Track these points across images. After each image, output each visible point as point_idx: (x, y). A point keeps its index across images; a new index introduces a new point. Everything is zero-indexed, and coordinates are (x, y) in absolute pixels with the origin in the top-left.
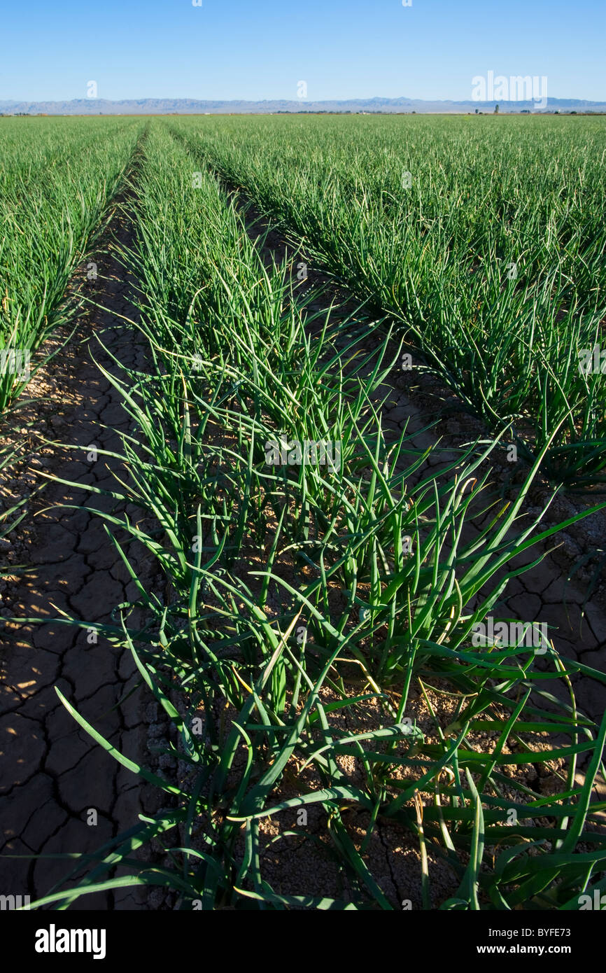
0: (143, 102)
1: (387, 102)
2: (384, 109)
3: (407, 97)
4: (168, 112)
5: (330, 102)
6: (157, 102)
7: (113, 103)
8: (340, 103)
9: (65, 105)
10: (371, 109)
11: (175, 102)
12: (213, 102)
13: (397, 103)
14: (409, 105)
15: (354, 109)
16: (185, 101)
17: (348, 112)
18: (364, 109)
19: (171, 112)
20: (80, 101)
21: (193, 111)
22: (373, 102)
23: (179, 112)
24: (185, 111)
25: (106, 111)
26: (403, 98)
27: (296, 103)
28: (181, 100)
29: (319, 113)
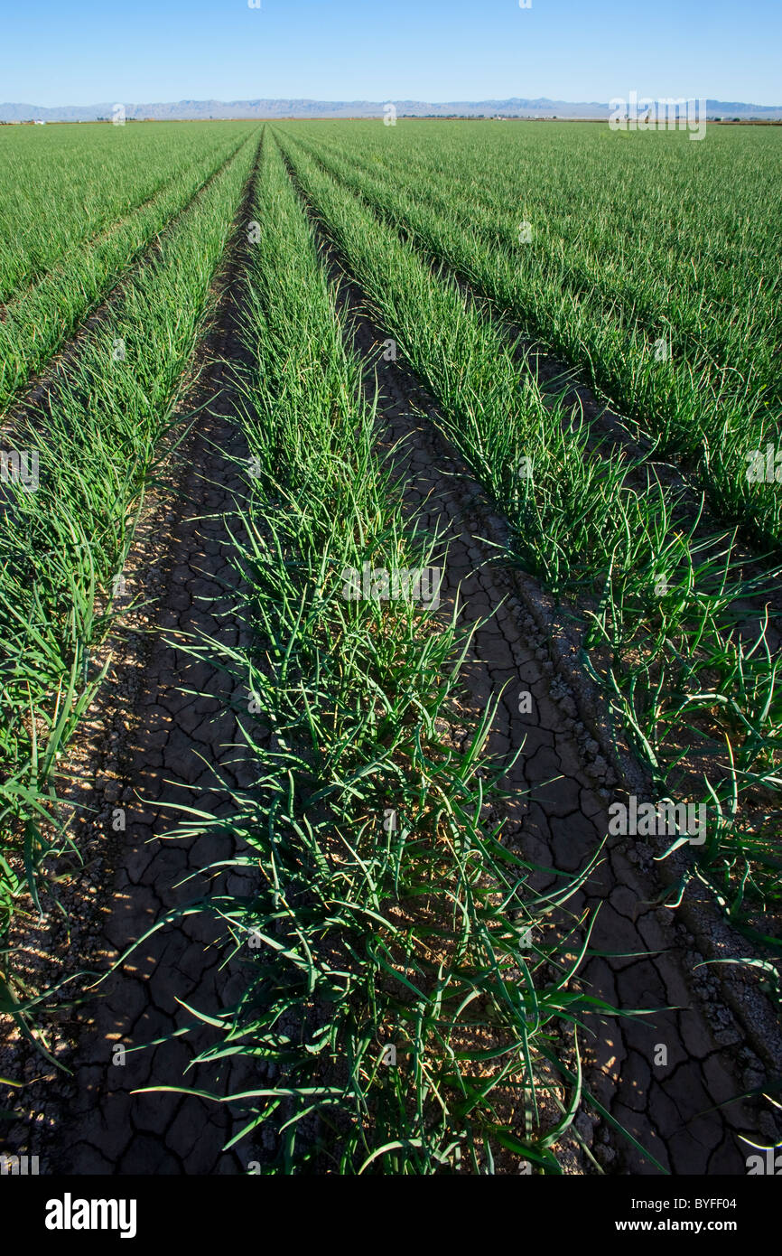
0: (256, 104)
1: (525, 104)
2: (522, 112)
3: (548, 97)
4: (283, 115)
5: (462, 103)
6: (272, 103)
7: (225, 105)
8: (472, 105)
9: (173, 107)
10: (507, 112)
11: (292, 104)
12: (333, 103)
13: (537, 105)
14: (550, 108)
15: (488, 113)
16: (303, 101)
17: (481, 117)
18: (498, 113)
19: (286, 116)
20: (188, 102)
21: (310, 115)
22: (508, 104)
23: (295, 116)
24: (301, 114)
25: (216, 115)
26: (543, 100)
27: (423, 104)
28: (297, 101)
29: (448, 118)
